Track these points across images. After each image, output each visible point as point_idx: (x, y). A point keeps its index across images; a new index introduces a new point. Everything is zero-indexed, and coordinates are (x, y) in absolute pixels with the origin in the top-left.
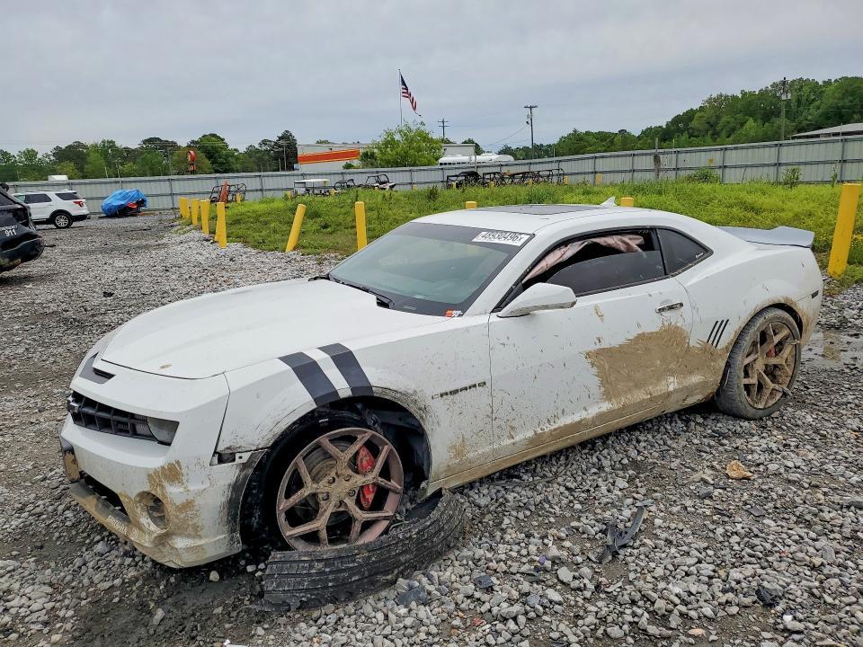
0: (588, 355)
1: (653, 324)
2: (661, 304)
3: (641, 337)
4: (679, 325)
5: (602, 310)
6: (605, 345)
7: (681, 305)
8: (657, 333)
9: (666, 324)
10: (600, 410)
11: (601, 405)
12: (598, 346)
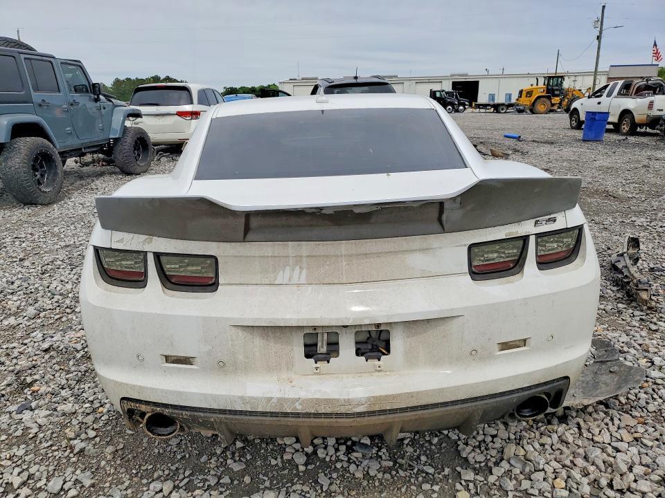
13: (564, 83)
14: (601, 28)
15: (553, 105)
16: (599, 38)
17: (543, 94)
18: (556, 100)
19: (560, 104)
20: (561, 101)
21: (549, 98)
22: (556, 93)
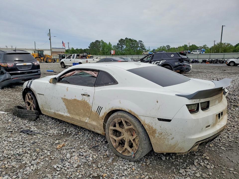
0: (62, 98)
1: (80, 98)
2: (84, 93)
3: (75, 100)
4: (87, 101)
5: (69, 89)
6: (66, 98)
7: (89, 96)
8: (80, 101)
9: (83, 99)
10: (67, 115)
11: (68, 114)
12: (64, 97)
13: (44, 53)
14: (50, 36)
15: (41, 60)
16: (50, 39)
17: (38, 56)
18: (42, 58)
19: (44, 60)
20: (44, 59)
21: (40, 57)
22: (42, 56)
